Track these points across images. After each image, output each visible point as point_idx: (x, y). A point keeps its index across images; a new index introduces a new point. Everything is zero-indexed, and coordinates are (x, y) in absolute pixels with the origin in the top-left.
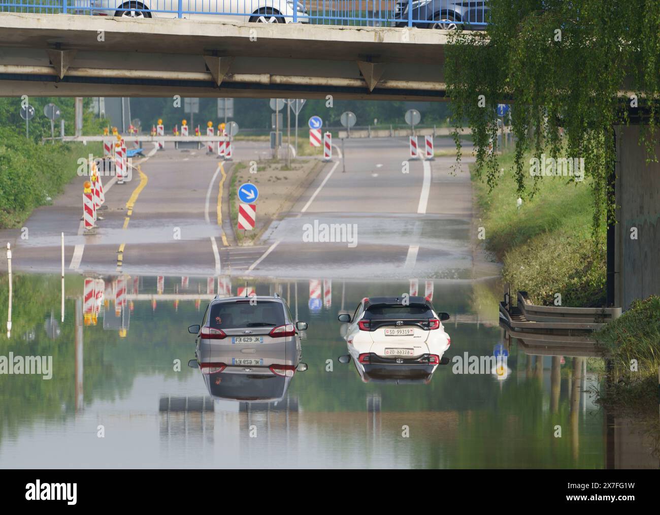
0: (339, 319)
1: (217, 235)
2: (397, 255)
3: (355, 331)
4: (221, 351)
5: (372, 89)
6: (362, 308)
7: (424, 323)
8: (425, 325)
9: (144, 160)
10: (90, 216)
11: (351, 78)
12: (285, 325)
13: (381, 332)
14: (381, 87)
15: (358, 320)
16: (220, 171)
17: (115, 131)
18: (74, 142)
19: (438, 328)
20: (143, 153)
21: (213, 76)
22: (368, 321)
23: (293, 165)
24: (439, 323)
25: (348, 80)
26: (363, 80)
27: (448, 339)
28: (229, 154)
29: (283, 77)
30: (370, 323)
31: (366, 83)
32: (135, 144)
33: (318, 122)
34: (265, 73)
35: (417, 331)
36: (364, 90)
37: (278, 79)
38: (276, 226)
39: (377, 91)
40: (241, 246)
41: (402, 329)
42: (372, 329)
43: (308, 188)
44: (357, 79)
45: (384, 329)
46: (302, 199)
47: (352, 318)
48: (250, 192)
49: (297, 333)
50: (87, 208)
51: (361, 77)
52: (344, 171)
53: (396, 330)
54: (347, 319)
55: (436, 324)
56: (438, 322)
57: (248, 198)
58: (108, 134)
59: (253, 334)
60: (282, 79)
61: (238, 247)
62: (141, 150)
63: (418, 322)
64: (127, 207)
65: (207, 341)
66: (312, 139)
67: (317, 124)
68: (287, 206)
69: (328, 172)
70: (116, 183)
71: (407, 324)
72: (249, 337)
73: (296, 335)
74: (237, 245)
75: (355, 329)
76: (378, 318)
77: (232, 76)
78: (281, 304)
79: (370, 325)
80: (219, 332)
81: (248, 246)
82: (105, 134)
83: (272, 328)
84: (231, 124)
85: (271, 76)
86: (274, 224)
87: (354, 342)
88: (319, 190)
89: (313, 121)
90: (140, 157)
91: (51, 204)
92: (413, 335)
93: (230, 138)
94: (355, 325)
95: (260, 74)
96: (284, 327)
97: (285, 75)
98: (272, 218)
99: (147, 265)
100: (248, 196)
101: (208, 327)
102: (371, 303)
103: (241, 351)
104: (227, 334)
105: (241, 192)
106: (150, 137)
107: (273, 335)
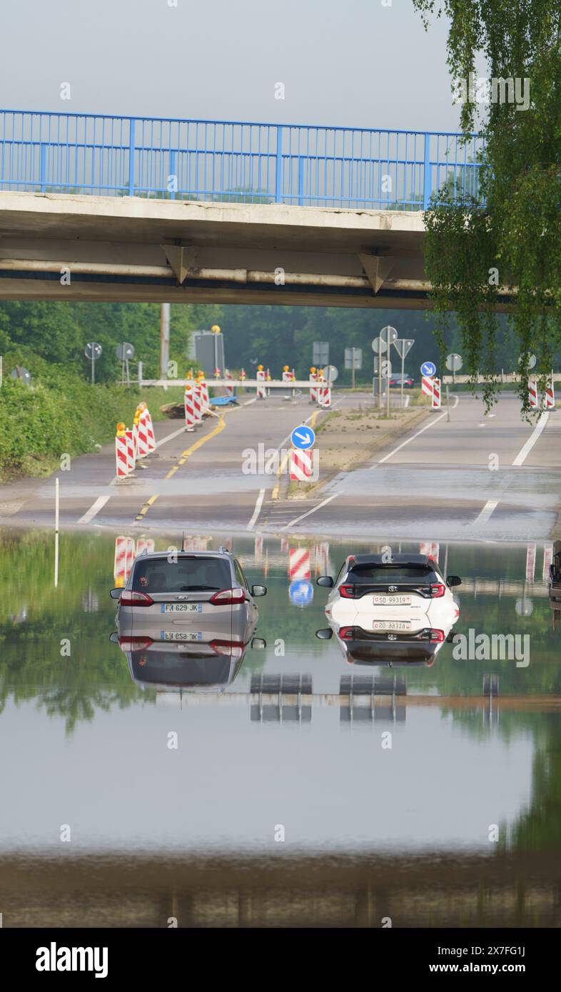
0: (318, 584)
1: (269, 487)
2: (468, 512)
3: (336, 598)
4: (146, 622)
5: (377, 290)
6: (346, 568)
7: (424, 589)
8: (426, 592)
9: (237, 408)
10: (123, 463)
11: (351, 276)
12: (232, 589)
13: (368, 599)
14: (389, 287)
15: (340, 584)
16: (311, 420)
17: (201, 376)
18: (154, 386)
19: (443, 595)
20: (237, 401)
21: (173, 271)
22: (352, 585)
23: (393, 414)
24: (445, 589)
25: (346, 278)
26: (366, 278)
27: (456, 611)
28: (327, 402)
29: (263, 273)
30: (354, 589)
31: (370, 283)
32: (229, 391)
33: (431, 369)
34: (240, 268)
35: (414, 599)
36: (367, 291)
37: (257, 276)
38: (342, 477)
39: (384, 292)
40: (291, 499)
41: (395, 597)
42: (356, 597)
43: (399, 437)
44: (358, 277)
45: (373, 596)
46: (385, 449)
47: (334, 581)
48: (305, 436)
49: (248, 600)
50: (120, 454)
51: (364, 275)
52: (448, 421)
53: (387, 598)
54: (329, 583)
55: (440, 590)
56: (442, 587)
57: (303, 443)
58: (192, 378)
59: (189, 600)
60: (262, 276)
61: (287, 501)
62: (235, 397)
63: (417, 587)
64: (182, 455)
65: (129, 609)
66: (424, 388)
67: (430, 371)
68: (364, 456)
69: (431, 422)
70: (186, 431)
71: (402, 590)
72: (183, 605)
73: (246, 602)
74: (287, 499)
75: (336, 596)
76: (364, 582)
77: (198, 271)
78: (225, 562)
79: (354, 590)
80: (144, 597)
81: (299, 499)
82: (188, 378)
83: (214, 593)
84: (329, 368)
85: (248, 272)
86: (341, 475)
87: (333, 612)
88: (411, 439)
89: (426, 367)
90: (233, 405)
91: (98, 452)
92: (409, 604)
93: (328, 384)
94: (336, 591)
95: (234, 269)
96: (230, 591)
97: (266, 272)
98: (341, 468)
99: (170, 520)
100: (303, 441)
101: (129, 591)
102: (357, 562)
103: (172, 622)
104: (155, 600)
105: (294, 436)
106: (239, 382)
107: (215, 602)
